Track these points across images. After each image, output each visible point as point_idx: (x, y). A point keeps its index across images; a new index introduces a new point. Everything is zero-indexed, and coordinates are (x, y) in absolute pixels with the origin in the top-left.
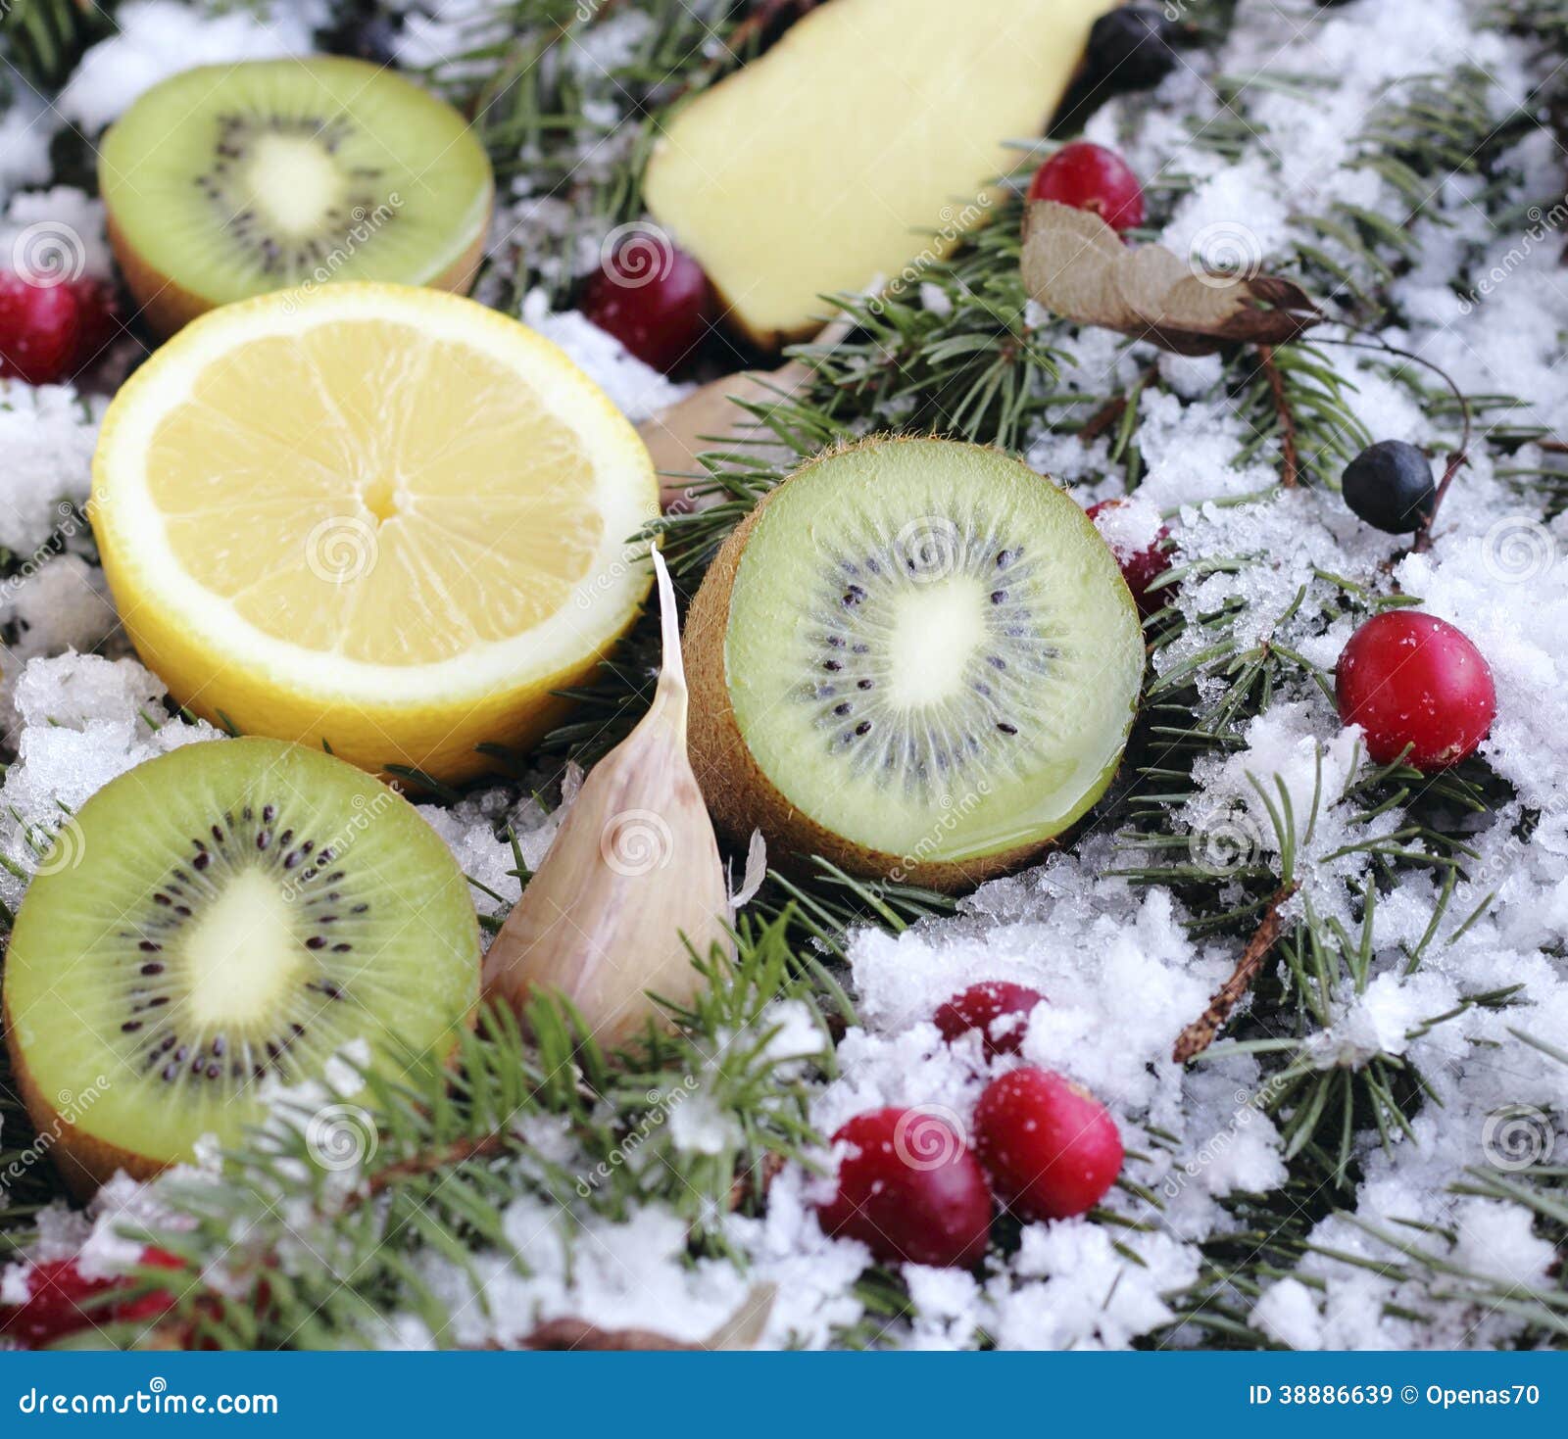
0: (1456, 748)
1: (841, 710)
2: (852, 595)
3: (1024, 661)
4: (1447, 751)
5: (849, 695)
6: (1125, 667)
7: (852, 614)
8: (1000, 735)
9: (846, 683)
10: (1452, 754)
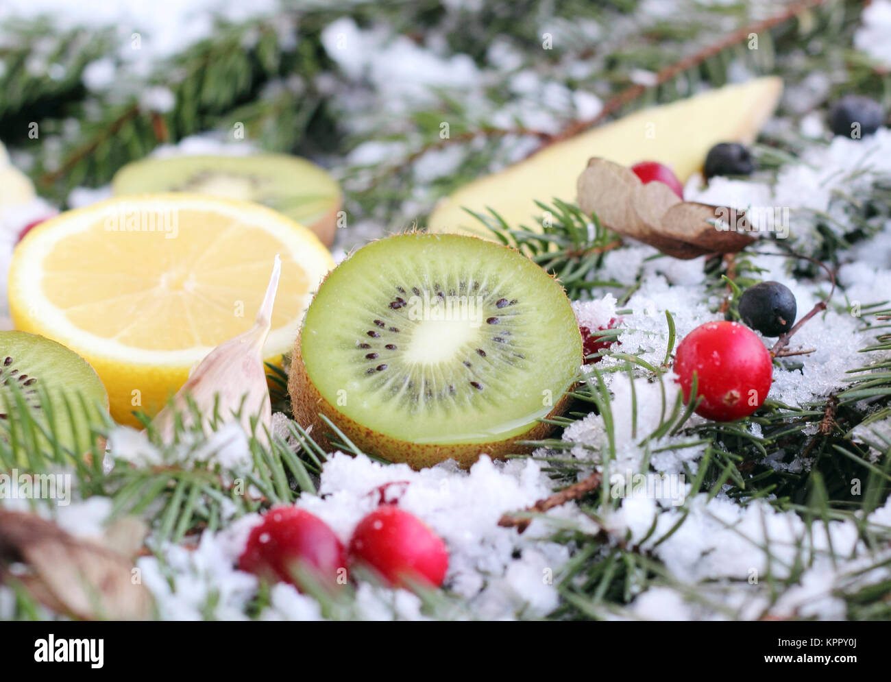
0: (736, 393)
1: (370, 357)
2: (398, 304)
3: (499, 355)
4: (729, 394)
5: (378, 350)
6: (566, 370)
7: (393, 313)
8: (470, 388)
9: (379, 345)
10: (733, 398)
